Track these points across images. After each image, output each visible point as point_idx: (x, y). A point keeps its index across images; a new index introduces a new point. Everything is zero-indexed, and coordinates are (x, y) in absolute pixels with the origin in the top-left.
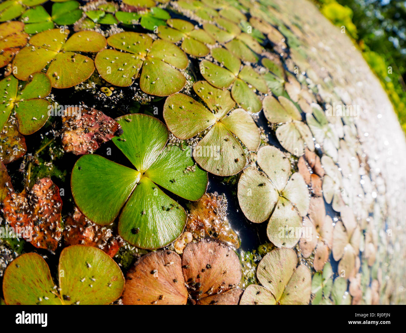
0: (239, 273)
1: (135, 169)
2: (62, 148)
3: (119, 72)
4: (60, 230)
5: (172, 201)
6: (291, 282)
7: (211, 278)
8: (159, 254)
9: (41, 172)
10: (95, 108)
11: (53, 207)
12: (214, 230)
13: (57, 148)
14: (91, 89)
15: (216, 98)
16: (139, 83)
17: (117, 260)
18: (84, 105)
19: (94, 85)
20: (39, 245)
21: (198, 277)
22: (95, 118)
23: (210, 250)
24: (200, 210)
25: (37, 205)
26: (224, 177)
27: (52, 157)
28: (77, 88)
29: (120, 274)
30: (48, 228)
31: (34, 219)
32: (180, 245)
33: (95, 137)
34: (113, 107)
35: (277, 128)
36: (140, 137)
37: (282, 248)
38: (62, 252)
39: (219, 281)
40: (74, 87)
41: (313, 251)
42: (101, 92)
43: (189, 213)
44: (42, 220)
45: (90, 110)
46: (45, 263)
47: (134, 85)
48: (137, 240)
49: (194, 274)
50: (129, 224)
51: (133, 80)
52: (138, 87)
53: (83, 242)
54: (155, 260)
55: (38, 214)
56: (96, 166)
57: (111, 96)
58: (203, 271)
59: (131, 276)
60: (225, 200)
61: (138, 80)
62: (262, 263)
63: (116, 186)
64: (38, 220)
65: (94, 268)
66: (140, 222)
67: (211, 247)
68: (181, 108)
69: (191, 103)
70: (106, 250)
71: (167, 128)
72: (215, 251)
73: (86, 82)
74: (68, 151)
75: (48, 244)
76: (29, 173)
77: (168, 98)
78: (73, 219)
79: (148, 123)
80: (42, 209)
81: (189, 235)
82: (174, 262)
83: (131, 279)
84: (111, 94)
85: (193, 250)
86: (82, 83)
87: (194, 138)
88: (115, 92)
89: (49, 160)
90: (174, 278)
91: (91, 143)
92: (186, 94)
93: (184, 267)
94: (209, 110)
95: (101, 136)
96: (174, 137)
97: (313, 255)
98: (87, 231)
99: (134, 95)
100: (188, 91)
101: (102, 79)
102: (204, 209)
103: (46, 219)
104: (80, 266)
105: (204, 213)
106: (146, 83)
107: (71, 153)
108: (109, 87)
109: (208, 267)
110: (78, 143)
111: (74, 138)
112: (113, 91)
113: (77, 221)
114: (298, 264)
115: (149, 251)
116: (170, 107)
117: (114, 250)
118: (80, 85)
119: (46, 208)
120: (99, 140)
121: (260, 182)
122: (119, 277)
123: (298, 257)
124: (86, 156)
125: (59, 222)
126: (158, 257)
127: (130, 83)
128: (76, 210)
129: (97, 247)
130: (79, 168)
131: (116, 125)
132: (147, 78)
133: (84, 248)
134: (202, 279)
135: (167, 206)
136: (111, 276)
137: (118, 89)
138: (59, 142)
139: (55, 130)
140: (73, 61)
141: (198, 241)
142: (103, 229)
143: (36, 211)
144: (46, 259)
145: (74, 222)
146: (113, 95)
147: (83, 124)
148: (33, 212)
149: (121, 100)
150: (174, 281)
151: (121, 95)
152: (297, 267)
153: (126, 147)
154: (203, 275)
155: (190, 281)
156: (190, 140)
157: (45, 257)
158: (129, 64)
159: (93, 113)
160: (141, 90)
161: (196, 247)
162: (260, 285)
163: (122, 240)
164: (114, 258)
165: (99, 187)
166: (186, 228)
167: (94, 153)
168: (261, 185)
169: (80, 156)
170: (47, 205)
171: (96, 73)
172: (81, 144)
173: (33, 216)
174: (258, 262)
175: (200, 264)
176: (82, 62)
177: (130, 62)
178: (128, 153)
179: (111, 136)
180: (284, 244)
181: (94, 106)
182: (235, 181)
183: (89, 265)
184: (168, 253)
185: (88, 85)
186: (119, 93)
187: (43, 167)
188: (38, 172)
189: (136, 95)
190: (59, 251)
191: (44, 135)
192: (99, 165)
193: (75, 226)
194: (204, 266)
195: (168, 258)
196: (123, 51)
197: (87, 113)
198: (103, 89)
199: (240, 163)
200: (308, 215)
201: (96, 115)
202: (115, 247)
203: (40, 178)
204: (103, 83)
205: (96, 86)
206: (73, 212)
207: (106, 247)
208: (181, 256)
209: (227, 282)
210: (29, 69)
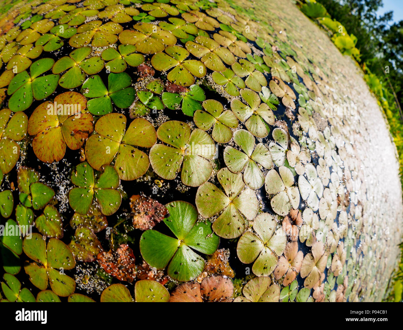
0: (232, 291)
1: (177, 239)
2: (132, 226)
3: (167, 167)
4: (135, 273)
5: (198, 256)
6: (265, 294)
7: (216, 294)
8: (189, 283)
9: (120, 240)
10: (151, 198)
11: (129, 260)
12: (220, 270)
13: (129, 226)
14: (148, 181)
15: (232, 183)
16: (180, 176)
17: (166, 287)
18: (143, 195)
19: (149, 178)
20: (122, 279)
21: (209, 294)
22: (152, 205)
23: (216, 281)
24: (213, 259)
25: (119, 259)
26: (230, 239)
27: (127, 232)
28: (138, 181)
29: (168, 293)
30: (127, 271)
31: (119, 266)
32: (200, 279)
33: (153, 219)
34: (163, 196)
35: (272, 198)
36: (181, 217)
37: (261, 277)
38: (136, 284)
39: (220, 295)
40: (136, 180)
41: (284, 275)
42: (155, 184)
43: (207, 261)
44: (123, 267)
45: (148, 199)
46: (127, 289)
47: (177, 178)
48: (177, 277)
49: (207, 292)
50: (174, 270)
51: (176, 174)
52: (180, 180)
53: (148, 278)
54: (186, 287)
55: (120, 263)
56: (154, 237)
57: (162, 187)
58: (212, 291)
59: (173, 294)
60: (229, 253)
61: (179, 174)
62: (247, 285)
63: (166, 250)
64: (121, 266)
65: (154, 291)
66: (180, 268)
67: (217, 279)
68: (207, 195)
69: (214, 191)
70: (161, 282)
71: (197, 211)
72: (219, 281)
73: (144, 176)
74: (136, 228)
75: (128, 279)
76: (112, 240)
77: (199, 188)
78: (142, 267)
79: (186, 207)
80: (123, 261)
81: (206, 273)
82: (196, 287)
83: (173, 295)
84: (161, 185)
85: (207, 281)
86: (141, 177)
87: (214, 216)
88: (164, 184)
89: (124, 233)
90: (195, 294)
91: (150, 222)
92: (211, 182)
93: (201, 289)
94: (226, 194)
95: (157, 218)
96: (201, 217)
97: (283, 278)
98: (150, 273)
99: (177, 186)
100: (213, 180)
101: (155, 173)
102: (216, 259)
103: (126, 266)
104: (147, 290)
105: (215, 261)
106: (186, 176)
107: (138, 229)
108: (160, 180)
109: (215, 289)
110: (142, 224)
111: (140, 220)
112: (163, 183)
113: (145, 268)
114: (272, 284)
115: (184, 282)
116: (200, 195)
117: (165, 282)
118: (140, 179)
119: (125, 260)
120: (155, 221)
121: (253, 239)
122: (167, 295)
123: (272, 280)
124: (147, 231)
125: (134, 268)
126: (188, 285)
127: (175, 176)
128: (144, 262)
129: (156, 280)
130: (144, 238)
131: (166, 210)
132: (186, 172)
133: (148, 281)
134: (210, 294)
135: (195, 259)
136: (163, 294)
137: (166, 181)
138: (130, 222)
139: (126, 213)
140: (133, 156)
141: (210, 276)
142: (159, 272)
143: (119, 262)
144: (127, 287)
145: (143, 268)
146: (163, 186)
147: (144, 209)
148: (117, 262)
149: (168, 190)
150: (196, 296)
151: (168, 186)
152: (270, 286)
153: (172, 226)
154: (211, 293)
155: (204, 296)
156: (211, 218)
157: (126, 286)
158: (174, 160)
159: (150, 202)
160: (182, 183)
161: (209, 279)
162: (244, 296)
163: (169, 278)
164: (164, 285)
165: (156, 250)
166: (204, 270)
167: (152, 229)
168: (253, 241)
169: (144, 231)
170: (126, 258)
171: (151, 169)
172: (145, 224)
173: (118, 264)
174: (244, 285)
175: (210, 287)
176: (140, 158)
177: (174, 158)
178: (173, 229)
179: (163, 218)
180: (262, 274)
181: (151, 196)
182: (236, 240)
183: (152, 290)
184: (194, 283)
185: (145, 178)
186: (166, 185)
187: (122, 237)
188: (118, 240)
189: (179, 185)
190: (134, 282)
191: (119, 216)
192: (156, 237)
193: (143, 271)
194: (212, 288)
195: (194, 285)
196: (169, 146)
197: (146, 201)
198: (156, 181)
199: (241, 230)
200: (283, 255)
201: (152, 203)
202: (165, 280)
203: (121, 244)
204: (156, 177)
205: (151, 178)
206: (142, 263)
207: (161, 280)
208: (200, 284)
209: (225, 296)
210: (100, 159)
